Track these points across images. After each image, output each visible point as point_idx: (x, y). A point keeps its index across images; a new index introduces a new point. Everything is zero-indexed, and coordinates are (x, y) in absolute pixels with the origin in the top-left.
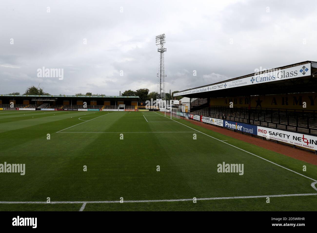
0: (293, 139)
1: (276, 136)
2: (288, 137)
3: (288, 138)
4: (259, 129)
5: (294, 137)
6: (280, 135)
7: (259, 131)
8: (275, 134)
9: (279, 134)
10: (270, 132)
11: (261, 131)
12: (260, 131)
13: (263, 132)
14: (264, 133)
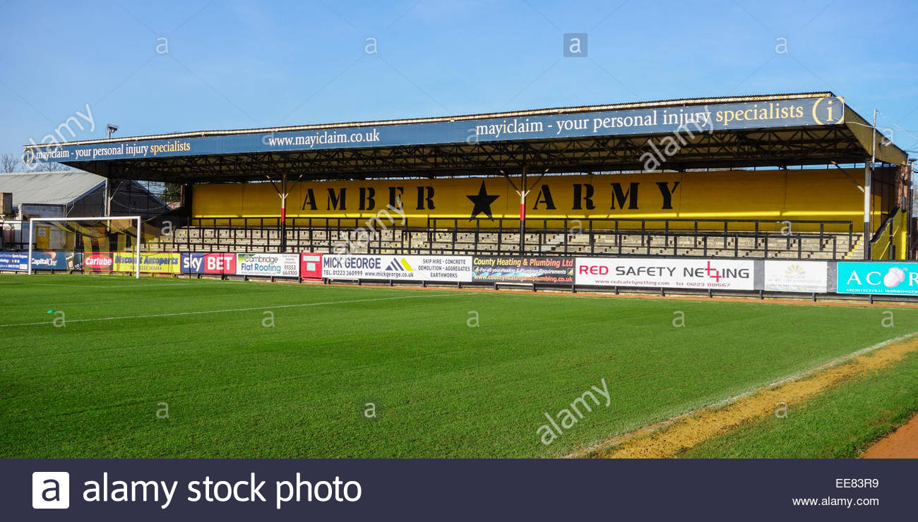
0: (685, 275)
1: (638, 274)
2: (671, 272)
3: (671, 275)
4: (581, 267)
5: (685, 269)
6: (648, 272)
7: (581, 270)
8: (633, 272)
9: (646, 269)
10: (619, 269)
11: (588, 271)
12: (585, 271)
13: (598, 272)
14: (600, 274)
